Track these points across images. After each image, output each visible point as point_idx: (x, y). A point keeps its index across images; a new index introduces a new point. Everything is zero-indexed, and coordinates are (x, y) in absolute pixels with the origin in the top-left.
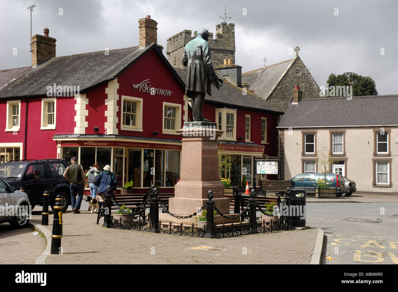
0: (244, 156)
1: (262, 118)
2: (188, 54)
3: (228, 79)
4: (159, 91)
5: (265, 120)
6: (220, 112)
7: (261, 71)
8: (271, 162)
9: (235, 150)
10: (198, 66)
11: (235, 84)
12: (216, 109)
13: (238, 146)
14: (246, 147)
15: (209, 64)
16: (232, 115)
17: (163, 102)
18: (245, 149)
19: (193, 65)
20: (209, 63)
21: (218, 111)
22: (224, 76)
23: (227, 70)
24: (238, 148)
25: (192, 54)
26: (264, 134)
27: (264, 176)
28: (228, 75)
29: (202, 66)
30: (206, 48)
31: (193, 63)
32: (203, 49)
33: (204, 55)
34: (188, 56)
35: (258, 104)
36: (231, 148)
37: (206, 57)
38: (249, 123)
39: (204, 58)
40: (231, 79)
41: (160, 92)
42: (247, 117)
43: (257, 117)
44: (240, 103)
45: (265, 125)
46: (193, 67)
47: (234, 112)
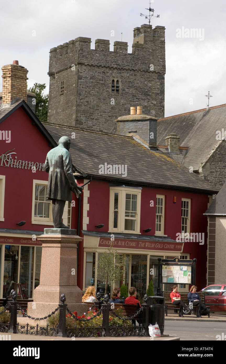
0: (151, 256)
1: (183, 200)
2: (50, 162)
3: (137, 138)
4: (28, 164)
5: (187, 202)
6: (117, 192)
7: (202, 114)
8: (182, 267)
9: (137, 247)
10: (59, 175)
11: (147, 146)
12: (111, 188)
13: (143, 242)
14: (155, 242)
15: (69, 174)
16: (135, 197)
17: (34, 180)
18: (153, 245)
19: (54, 173)
20: (69, 172)
21: (113, 190)
22: (130, 132)
23: (135, 123)
24: (143, 245)
25: (53, 163)
26: (186, 224)
27: (185, 287)
28: (136, 132)
29: (63, 175)
30: (66, 158)
31: (54, 171)
32: (64, 159)
33: (64, 164)
34: (50, 164)
35: (178, 178)
36: (131, 245)
37: (67, 166)
38: (162, 208)
39: (65, 168)
40: (141, 137)
41: (30, 166)
42: (159, 199)
43: (175, 197)
44: (148, 178)
45: (187, 211)
46: (53, 175)
47: (138, 192)
